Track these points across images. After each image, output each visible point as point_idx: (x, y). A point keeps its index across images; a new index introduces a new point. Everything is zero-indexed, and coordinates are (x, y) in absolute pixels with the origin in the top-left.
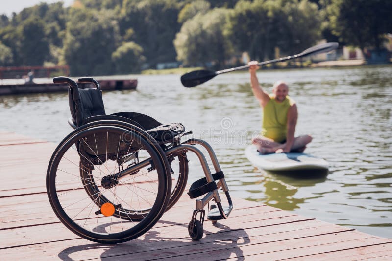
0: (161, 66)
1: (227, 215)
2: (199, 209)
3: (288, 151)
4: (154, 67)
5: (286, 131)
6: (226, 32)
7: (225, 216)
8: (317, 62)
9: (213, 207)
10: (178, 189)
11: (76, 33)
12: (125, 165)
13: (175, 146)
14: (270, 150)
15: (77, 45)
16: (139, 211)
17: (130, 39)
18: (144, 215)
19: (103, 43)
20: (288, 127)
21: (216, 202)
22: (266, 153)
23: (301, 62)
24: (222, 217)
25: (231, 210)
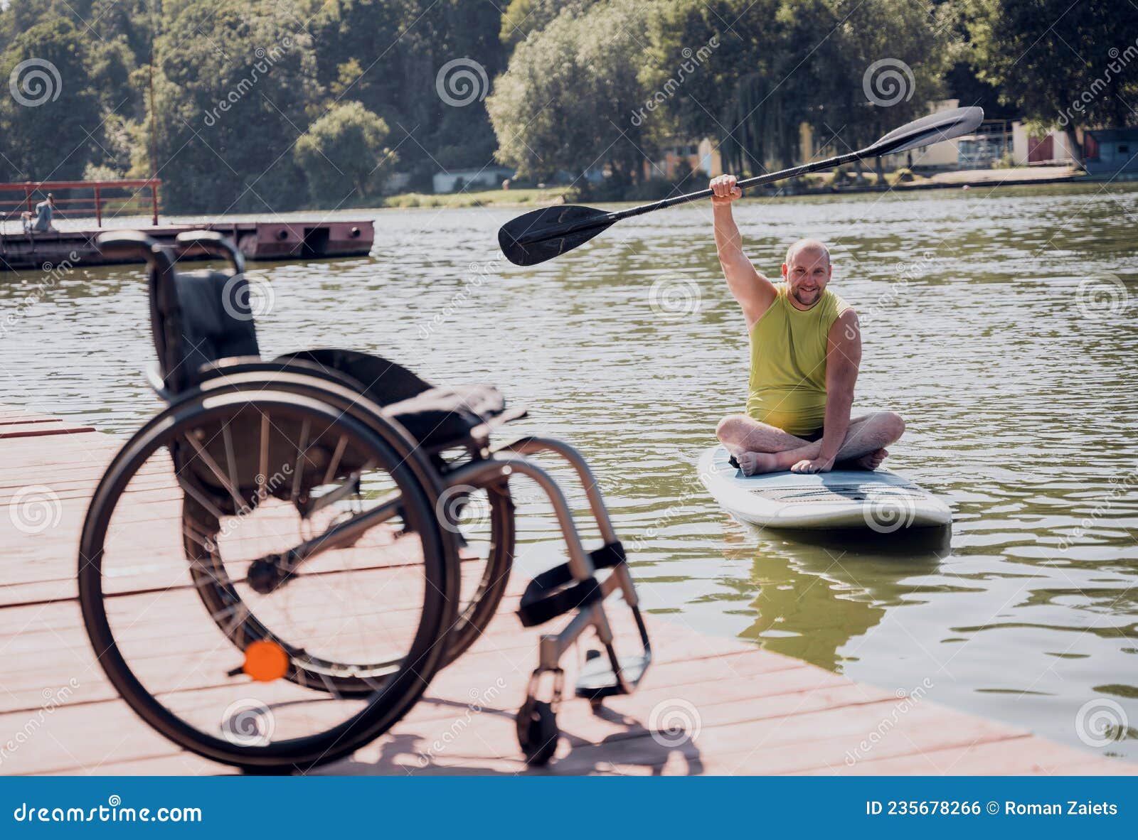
0: (444, 180)
1: (636, 683)
2: (548, 664)
3: (828, 465)
4: (424, 184)
5: (824, 401)
6: (645, 74)
7: (629, 687)
8: (927, 170)
9: (593, 655)
10: (485, 599)
11: (183, 71)
12: (320, 521)
13: (477, 459)
14: (771, 460)
15: (188, 110)
16: (363, 668)
17: (352, 94)
18: (379, 680)
19: (268, 107)
20: (829, 386)
21: (602, 640)
22: (760, 472)
23: (879, 170)
24: (618, 689)
25: (646, 664)
